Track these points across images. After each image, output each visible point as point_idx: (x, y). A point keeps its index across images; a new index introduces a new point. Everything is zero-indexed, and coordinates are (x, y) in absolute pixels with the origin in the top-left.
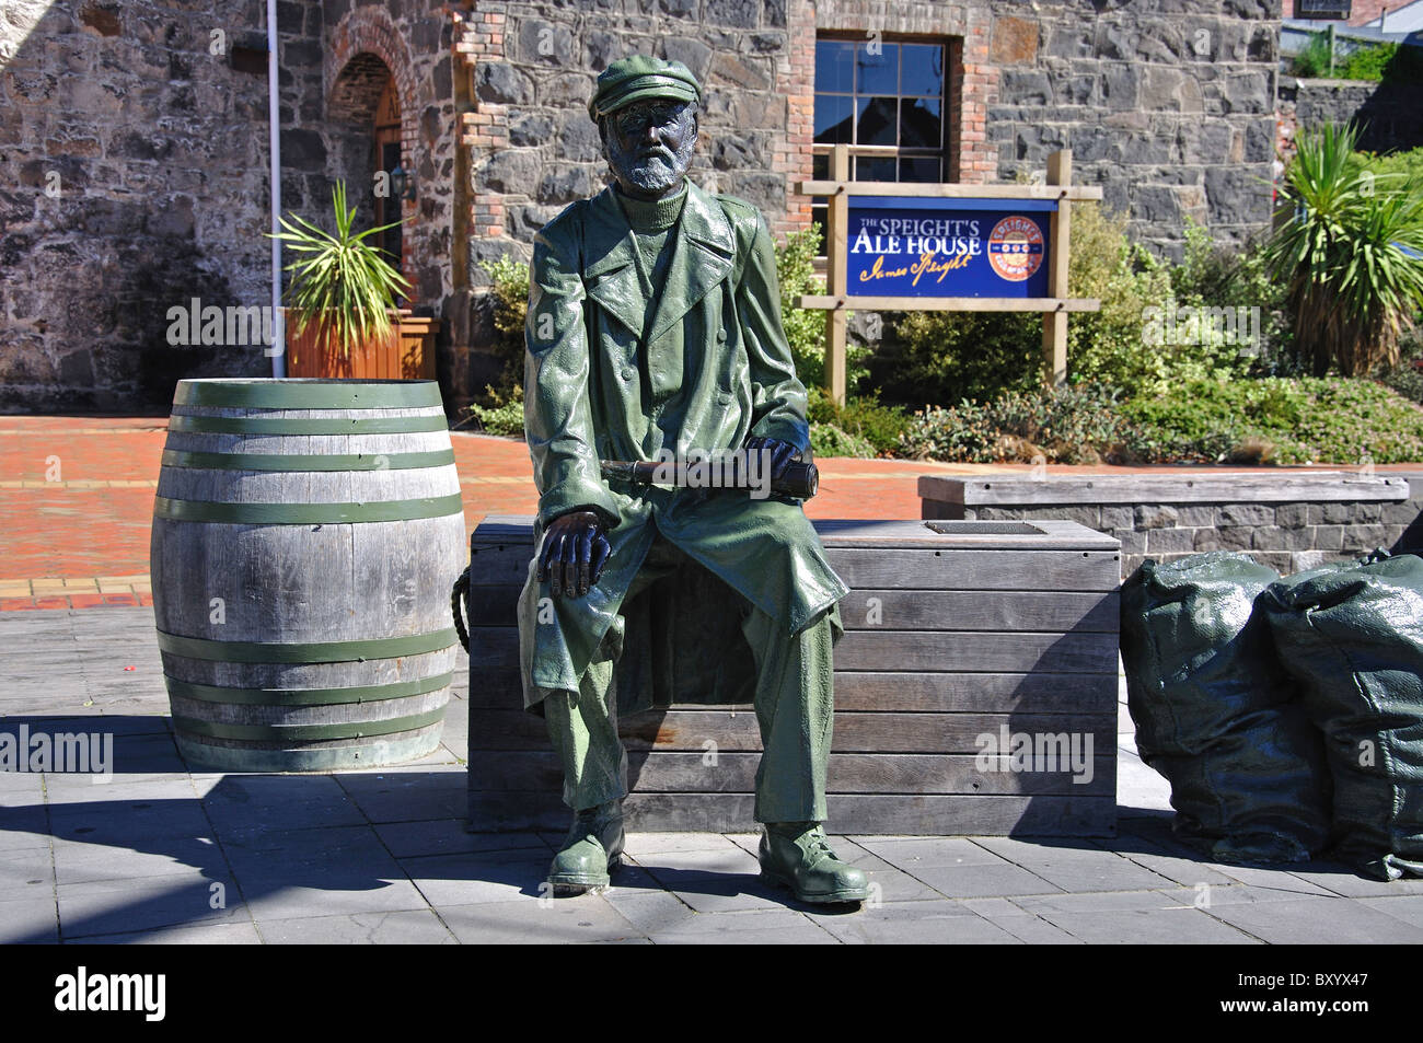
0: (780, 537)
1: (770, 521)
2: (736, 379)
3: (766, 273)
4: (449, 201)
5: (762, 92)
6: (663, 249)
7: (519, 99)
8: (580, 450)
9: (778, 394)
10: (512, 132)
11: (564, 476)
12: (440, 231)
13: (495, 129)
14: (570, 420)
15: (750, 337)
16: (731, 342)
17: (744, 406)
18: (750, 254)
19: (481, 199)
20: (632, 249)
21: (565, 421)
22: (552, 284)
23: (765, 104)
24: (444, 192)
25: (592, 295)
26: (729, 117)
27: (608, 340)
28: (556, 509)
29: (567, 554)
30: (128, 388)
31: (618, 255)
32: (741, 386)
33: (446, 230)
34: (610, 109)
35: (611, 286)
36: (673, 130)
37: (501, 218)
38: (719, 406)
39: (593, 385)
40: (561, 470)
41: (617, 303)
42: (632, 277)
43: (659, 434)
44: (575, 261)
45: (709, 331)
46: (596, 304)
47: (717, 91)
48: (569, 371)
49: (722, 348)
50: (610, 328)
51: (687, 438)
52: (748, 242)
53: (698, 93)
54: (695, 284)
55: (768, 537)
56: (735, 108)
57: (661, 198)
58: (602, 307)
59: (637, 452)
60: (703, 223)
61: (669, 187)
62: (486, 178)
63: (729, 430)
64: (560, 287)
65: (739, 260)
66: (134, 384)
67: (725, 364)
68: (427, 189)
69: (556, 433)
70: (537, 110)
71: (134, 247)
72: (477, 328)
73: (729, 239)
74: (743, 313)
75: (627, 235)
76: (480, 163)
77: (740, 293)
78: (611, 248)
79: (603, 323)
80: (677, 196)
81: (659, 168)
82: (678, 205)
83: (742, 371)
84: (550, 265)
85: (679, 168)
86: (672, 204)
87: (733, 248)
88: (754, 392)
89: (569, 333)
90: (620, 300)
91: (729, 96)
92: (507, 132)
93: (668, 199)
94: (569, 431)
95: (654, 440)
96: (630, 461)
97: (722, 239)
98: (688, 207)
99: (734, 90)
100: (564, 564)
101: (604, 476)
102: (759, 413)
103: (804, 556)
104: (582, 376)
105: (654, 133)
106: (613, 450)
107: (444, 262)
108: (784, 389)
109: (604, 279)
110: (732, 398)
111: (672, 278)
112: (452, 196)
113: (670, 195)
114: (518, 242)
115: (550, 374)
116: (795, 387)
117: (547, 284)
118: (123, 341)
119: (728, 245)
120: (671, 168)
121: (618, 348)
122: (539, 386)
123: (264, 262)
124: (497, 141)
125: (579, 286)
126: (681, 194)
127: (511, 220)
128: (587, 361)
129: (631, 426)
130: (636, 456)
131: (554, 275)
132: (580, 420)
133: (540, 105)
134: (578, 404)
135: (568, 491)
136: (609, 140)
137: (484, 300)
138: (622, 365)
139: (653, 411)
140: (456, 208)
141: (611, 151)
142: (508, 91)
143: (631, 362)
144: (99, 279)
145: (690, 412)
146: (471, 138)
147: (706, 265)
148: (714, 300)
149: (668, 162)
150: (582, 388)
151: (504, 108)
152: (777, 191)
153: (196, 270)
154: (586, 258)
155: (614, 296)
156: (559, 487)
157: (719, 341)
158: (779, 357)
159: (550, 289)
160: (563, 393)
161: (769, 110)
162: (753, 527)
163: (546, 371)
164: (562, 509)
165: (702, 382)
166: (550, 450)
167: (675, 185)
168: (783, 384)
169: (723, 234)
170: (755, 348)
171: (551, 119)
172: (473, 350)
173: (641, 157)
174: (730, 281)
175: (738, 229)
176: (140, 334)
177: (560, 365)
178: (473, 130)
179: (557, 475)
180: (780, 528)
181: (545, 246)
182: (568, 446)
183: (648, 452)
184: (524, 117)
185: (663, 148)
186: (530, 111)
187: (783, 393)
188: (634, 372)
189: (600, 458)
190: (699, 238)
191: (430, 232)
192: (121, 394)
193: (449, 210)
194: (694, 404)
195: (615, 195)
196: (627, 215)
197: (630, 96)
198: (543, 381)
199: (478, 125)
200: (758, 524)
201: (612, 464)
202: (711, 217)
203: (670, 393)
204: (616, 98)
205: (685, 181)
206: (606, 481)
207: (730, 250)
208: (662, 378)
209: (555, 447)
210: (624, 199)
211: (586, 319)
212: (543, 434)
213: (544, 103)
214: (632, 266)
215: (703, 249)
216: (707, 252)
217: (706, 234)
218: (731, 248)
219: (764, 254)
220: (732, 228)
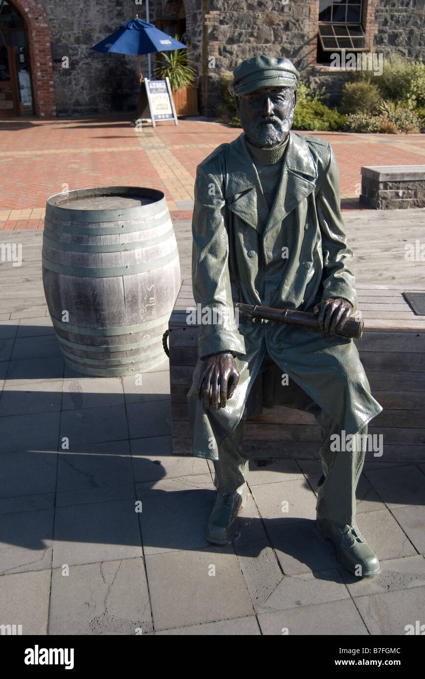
2: (314, 251)
4: (200, 44)
7: (223, 9)
9: (338, 258)
12: (198, 54)
13: (215, 19)
14: (217, 290)
18: (326, 176)
19: (210, 44)
20: (255, 178)
24: (199, 41)
25: (230, 208)
29: (213, 386)
30: (108, 106)
31: (246, 182)
32: (317, 253)
33: (200, 54)
35: (242, 202)
37: (217, 50)
39: (231, 258)
41: (245, 213)
42: (254, 196)
46: (233, 214)
48: (215, 256)
50: (241, 227)
52: (325, 169)
54: (292, 199)
57: (272, 147)
58: (236, 215)
59: (256, 298)
60: (298, 160)
65: (319, 180)
66: (109, 105)
68: (194, 40)
70: (228, 13)
71: (108, 62)
73: (313, 168)
74: (320, 212)
76: (210, 31)
77: (319, 199)
81: (272, 130)
82: (283, 150)
83: (318, 244)
86: (279, 149)
88: (324, 256)
89: (217, 233)
90: (247, 211)
92: (219, 20)
94: (216, 297)
95: (266, 293)
97: (310, 169)
98: (290, 149)
102: (327, 270)
104: (224, 259)
105: (269, 109)
106: (243, 295)
107: (199, 65)
109: (237, 198)
110: (312, 264)
112: (202, 42)
114: (222, 57)
115: (205, 259)
116: (348, 252)
118: (105, 92)
119: (312, 172)
120: (280, 130)
123: (146, 65)
124: (215, 24)
125: (223, 203)
126: (285, 143)
127: (219, 49)
128: (227, 248)
130: (256, 301)
133: (229, 11)
138: (248, 248)
140: (203, 47)
142: (219, 7)
144: (98, 73)
145: (288, 276)
146: (207, 23)
147: (299, 188)
148: (303, 207)
150: (224, 267)
151: (218, 12)
153: (126, 68)
155: (244, 209)
157: (306, 230)
158: (339, 233)
159: (205, 205)
163: (203, 257)
168: (341, 251)
169: (310, 166)
170: (326, 230)
171: (233, 15)
172: (209, 94)
173: (261, 123)
174: (313, 194)
175: (319, 162)
176: (111, 89)
177: (211, 253)
178: (208, 20)
184: (224, 15)
185: (275, 117)
186: (226, 13)
188: (255, 252)
190: (296, 170)
191: (195, 55)
192: (106, 108)
193: (201, 47)
196: (252, 156)
199: (209, 18)
207: (314, 176)
208: (271, 254)
210: (250, 146)
213: (231, 10)
214: (255, 189)
215: (298, 177)
216: (300, 178)
217: (300, 167)
218: (315, 174)
219: (333, 175)
220: (316, 162)
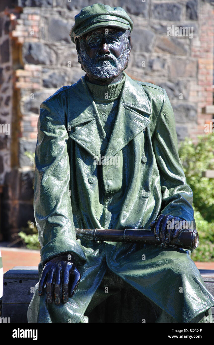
0: (176, 270)
1: (170, 261)
2: (152, 184)
3: (169, 125)
4: (8, 119)
5: (184, 57)
6: (111, 112)
7: (48, 63)
8: (64, 221)
9: (176, 192)
10: (44, 81)
11: (55, 236)
13: (34, 79)
14: (59, 205)
15: (160, 161)
16: (149, 163)
17: (157, 199)
18: (160, 115)
19: (26, 118)
20: (94, 112)
21: (56, 206)
22: (50, 131)
23: (185, 64)
24: (6, 114)
25: (72, 137)
26: (165, 72)
27: (81, 162)
28: (50, 254)
29: (55, 279)
31: (86, 115)
32: (155, 188)
34: (81, 34)
35: (82, 131)
36: (117, 45)
38: (142, 198)
39: (72, 185)
40: (53, 233)
41: (85, 141)
42: (94, 127)
43: (109, 215)
44: (63, 118)
45: (137, 157)
46: (74, 142)
47: (158, 57)
48: (58, 178)
49: (144, 166)
50: (82, 155)
51: (125, 216)
52: (159, 108)
53: (131, 25)
54: (129, 131)
55: (169, 271)
56: (169, 67)
57: (110, 83)
58: (78, 144)
59: (97, 224)
60: (134, 98)
61: (114, 77)
62: (29, 106)
63: (148, 212)
64: (54, 132)
65: (154, 118)
67: (146, 175)
69: (51, 213)
70: (57, 69)
72: (23, 190)
73: (148, 106)
74: (156, 148)
75: (91, 104)
76: (25, 98)
77: (155, 137)
78: (82, 111)
79: (78, 152)
80: (119, 82)
81: (108, 66)
82: (120, 88)
83: (155, 180)
84: (49, 120)
85: (120, 66)
86: (116, 87)
87: (150, 111)
88: (163, 192)
89: (59, 158)
90: (87, 139)
91: (165, 60)
92: (41, 81)
93: (114, 84)
94: (58, 211)
95: (106, 218)
96: (92, 229)
97: (145, 106)
98: (125, 89)
99: (168, 57)
100: (53, 286)
101: (78, 237)
102: (165, 203)
103: (190, 281)
104: (66, 182)
105: (106, 47)
106: (83, 223)
107: (5, 153)
108: (180, 190)
109: (78, 128)
110: (150, 194)
111: (116, 128)
112: (10, 116)
113: (114, 82)
115: (48, 180)
116: (186, 189)
117: (47, 131)
119: (147, 110)
120: (116, 66)
121: (86, 166)
122: (42, 186)
124: (36, 86)
125: (65, 132)
126: (121, 81)
128: (69, 173)
129: (93, 210)
130: (96, 226)
131: (51, 126)
132: (65, 205)
133: (59, 66)
134: (63, 197)
135: (57, 244)
136: (82, 52)
137: (27, 174)
138: (88, 176)
139: (105, 201)
140: (12, 123)
141: (82, 58)
142: (41, 58)
143: (93, 174)
145: (126, 202)
146: (20, 84)
147: (135, 121)
148: (139, 141)
149: (113, 63)
150: (66, 188)
151: (39, 67)
152: (192, 113)
154: (69, 116)
155: (84, 137)
156: (52, 242)
157: (143, 163)
158: (177, 173)
159: (48, 134)
160: (55, 191)
161: (188, 67)
162: (161, 265)
163: (46, 178)
164: (53, 254)
165: (133, 185)
166: (47, 222)
167: (117, 76)
168: (179, 187)
169: (144, 103)
170: (163, 167)
171: (65, 73)
172: (21, 202)
173: (99, 60)
174: (149, 129)
175: (153, 101)
177: (54, 175)
178: (22, 79)
179: (51, 236)
180: (176, 265)
181: (46, 110)
182: (57, 219)
183: (103, 224)
184: (50, 72)
185: (111, 55)
186: (53, 69)
187: (179, 192)
188: (95, 179)
189: (76, 227)
190: (132, 106)
194: (128, 197)
195: (86, 83)
196: (91, 94)
197: (93, 26)
198: (44, 184)
199: (24, 77)
200: (164, 263)
201: (82, 230)
202: (138, 94)
203: (115, 191)
204: (85, 28)
205: (124, 75)
206: (79, 240)
207: (149, 112)
208: (111, 183)
209: (50, 220)
210: (90, 84)
211: (69, 150)
212: (44, 214)
213: (62, 65)
214: (94, 121)
215: (133, 112)
216: (136, 113)
217: (135, 104)
218: (149, 111)
219: (168, 115)
220: (150, 100)
